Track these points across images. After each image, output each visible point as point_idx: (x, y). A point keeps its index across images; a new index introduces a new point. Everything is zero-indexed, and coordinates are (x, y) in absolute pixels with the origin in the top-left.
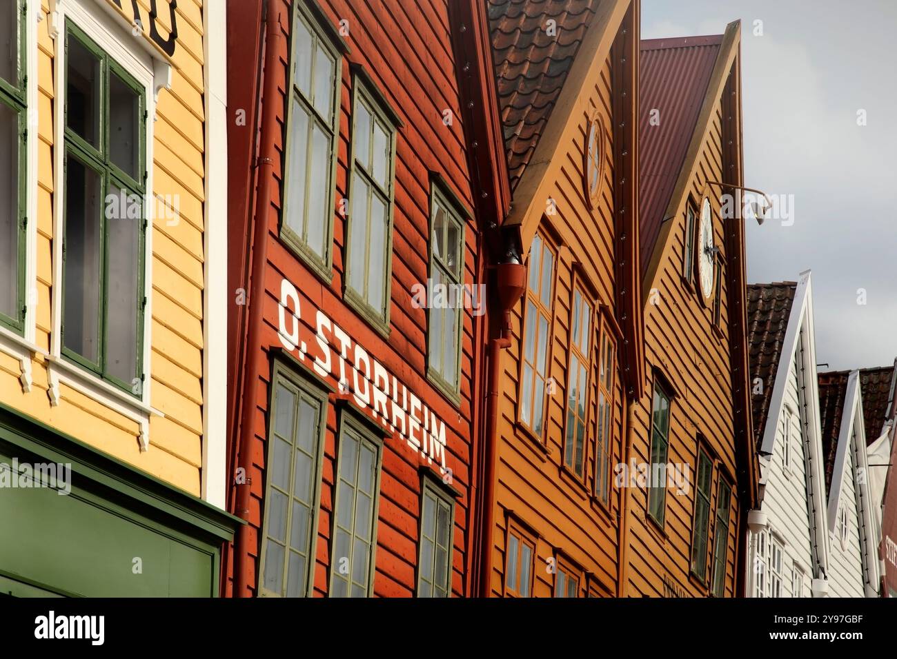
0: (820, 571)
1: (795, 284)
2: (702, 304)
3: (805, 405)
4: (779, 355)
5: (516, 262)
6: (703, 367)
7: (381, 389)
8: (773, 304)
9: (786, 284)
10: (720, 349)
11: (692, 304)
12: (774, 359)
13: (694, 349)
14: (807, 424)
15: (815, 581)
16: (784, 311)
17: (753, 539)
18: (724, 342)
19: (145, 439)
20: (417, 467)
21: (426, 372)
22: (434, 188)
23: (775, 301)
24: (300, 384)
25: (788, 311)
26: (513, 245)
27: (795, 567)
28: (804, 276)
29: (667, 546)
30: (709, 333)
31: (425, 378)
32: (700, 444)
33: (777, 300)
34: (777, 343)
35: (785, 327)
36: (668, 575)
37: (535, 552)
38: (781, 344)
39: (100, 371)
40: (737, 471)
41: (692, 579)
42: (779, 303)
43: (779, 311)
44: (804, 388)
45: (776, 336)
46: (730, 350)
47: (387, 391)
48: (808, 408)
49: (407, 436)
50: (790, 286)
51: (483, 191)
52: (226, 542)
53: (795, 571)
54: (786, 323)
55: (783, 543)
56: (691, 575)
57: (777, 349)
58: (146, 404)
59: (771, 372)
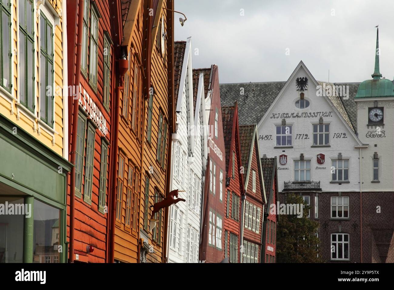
0: (191, 154)
1: (186, 42)
2: (161, 57)
3: (188, 90)
4: (181, 71)
5: (125, 59)
6: (161, 81)
7: (95, 112)
8: (178, 50)
9: (182, 42)
10: (165, 72)
11: (159, 57)
12: (179, 73)
13: (159, 74)
14: (188, 97)
15: (189, 157)
16: (182, 53)
17: (174, 145)
18: (166, 69)
19: (54, 141)
20: (100, 136)
21: (103, 103)
22: (105, 36)
23: (178, 49)
24: (82, 116)
25: (184, 54)
26: (124, 53)
27: (184, 153)
28: (189, 39)
29: (151, 151)
30: (163, 67)
31: (102, 105)
32: (160, 111)
33: (179, 49)
34: (180, 67)
35: (183, 60)
36: (151, 162)
37: (125, 161)
38: (182, 67)
39: (46, 122)
40: (168, 118)
41: (157, 162)
42: (180, 50)
43: (180, 53)
44: (188, 83)
45: (179, 63)
46: (168, 72)
47: (96, 112)
48: (189, 91)
49: (99, 127)
50: (184, 43)
51: (116, 34)
52: (68, 172)
53: (184, 155)
54: (183, 58)
55: (181, 144)
56: (157, 161)
57: (180, 69)
58: (54, 130)
59: (179, 78)
